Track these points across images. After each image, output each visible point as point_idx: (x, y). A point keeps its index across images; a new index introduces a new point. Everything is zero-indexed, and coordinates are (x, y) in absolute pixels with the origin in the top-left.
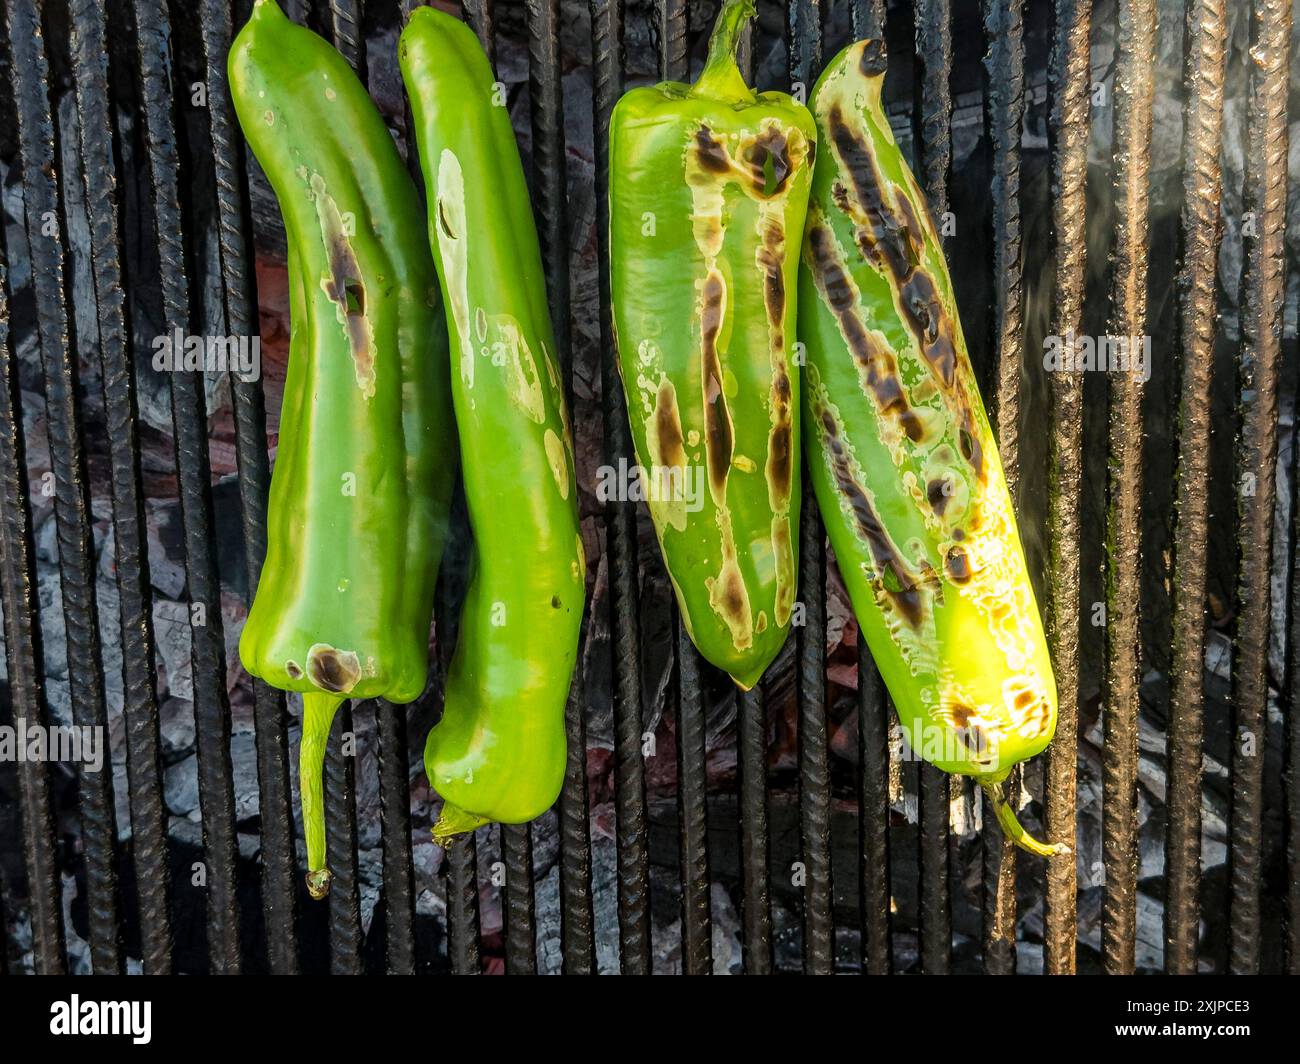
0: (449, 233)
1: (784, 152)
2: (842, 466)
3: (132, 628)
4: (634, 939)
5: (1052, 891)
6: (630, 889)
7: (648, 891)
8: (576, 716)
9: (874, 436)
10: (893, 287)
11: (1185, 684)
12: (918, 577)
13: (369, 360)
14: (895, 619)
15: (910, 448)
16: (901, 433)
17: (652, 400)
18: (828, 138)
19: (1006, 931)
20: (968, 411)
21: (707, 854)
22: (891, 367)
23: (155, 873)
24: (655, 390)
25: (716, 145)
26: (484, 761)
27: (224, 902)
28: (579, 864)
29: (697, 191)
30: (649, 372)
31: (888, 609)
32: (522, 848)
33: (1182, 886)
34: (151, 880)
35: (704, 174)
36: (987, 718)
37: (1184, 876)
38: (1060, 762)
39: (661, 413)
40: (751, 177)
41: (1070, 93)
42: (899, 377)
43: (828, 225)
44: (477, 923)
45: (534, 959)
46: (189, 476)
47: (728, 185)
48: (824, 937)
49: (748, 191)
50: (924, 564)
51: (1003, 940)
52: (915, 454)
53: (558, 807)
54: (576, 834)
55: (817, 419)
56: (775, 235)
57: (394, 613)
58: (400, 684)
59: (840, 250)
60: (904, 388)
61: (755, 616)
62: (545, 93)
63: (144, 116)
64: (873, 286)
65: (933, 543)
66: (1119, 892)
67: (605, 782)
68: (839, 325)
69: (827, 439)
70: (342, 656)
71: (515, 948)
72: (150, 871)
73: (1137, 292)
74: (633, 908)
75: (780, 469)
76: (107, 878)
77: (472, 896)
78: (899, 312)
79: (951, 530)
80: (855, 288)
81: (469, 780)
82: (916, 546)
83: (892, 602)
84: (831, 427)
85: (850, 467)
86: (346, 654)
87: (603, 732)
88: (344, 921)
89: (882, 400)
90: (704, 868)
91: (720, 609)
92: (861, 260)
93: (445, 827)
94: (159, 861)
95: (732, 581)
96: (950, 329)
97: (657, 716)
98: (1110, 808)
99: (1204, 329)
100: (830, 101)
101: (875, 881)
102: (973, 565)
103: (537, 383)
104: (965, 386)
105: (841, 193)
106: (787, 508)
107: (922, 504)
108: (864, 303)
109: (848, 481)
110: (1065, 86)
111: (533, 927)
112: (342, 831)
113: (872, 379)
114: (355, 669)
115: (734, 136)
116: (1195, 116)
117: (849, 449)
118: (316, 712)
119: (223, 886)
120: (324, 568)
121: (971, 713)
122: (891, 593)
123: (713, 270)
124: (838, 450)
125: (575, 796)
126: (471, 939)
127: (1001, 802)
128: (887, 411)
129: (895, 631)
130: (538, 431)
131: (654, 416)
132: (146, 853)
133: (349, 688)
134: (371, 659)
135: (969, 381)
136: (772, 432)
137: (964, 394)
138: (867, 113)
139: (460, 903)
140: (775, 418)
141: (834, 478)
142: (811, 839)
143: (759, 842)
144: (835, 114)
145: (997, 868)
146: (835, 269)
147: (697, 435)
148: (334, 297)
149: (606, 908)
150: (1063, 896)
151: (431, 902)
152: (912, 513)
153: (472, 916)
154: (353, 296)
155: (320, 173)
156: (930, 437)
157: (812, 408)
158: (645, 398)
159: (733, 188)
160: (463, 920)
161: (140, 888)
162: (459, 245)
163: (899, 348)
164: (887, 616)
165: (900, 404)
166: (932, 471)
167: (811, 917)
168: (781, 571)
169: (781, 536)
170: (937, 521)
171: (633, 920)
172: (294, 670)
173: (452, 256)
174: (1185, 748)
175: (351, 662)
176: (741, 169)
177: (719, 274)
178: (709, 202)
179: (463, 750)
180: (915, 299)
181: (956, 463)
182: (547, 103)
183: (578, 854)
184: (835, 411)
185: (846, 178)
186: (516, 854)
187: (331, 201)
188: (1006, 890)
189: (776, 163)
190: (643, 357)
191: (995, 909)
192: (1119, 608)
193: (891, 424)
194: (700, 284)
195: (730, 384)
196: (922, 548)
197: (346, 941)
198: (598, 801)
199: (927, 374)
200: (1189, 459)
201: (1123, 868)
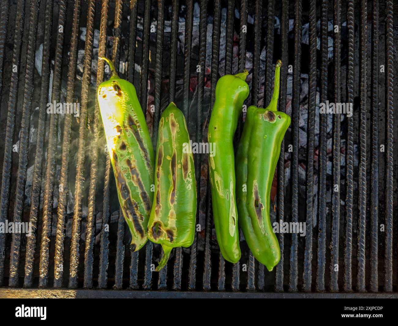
0: (233, 218)
1: (153, 233)
2: (146, 156)
3: (312, 126)
4: (203, 43)
5: (104, 48)
6: (203, 56)
7: (199, 55)
8: (212, 98)
9: (138, 162)
10: (131, 196)
11: (70, 96)
12: (128, 128)
13: (255, 189)
14: (135, 118)
15: (130, 158)
16: (132, 162)
17: (189, 176)
18: (144, 231)
19: (115, 39)
20: (116, 166)
21: (184, 63)
22: (133, 177)
23: (312, 67)
24: (188, 178)
25: (169, 237)
26: (236, 91)
27: (297, 59)
28: (214, 62)
29: (174, 226)
30: (189, 182)
31: (136, 121)
32: (227, 67)
33: (74, 48)
34: (314, 66)
35: (172, 230)
36: (113, 93)
37: (73, 50)
38: (100, 79)
39: (187, 173)
40: (161, 228)
41: (90, 234)
42: (131, 175)
43: (146, 212)
44: (239, 50)
45: (226, 40)
46: (296, 160)
47: (167, 226)
48: (158, 41)
49: (162, 224)
50: (127, 131)
51: (116, 37)
52: (129, 156)
53: (219, 77)
54: (214, 70)
55: (151, 166)
56: (157, 212)
57: (254, 129)
58: (254, 111)
59: (143, 205)
60: (130, 172)
61: (168, 121)
62: (208, 242)
63: (298, 241)
64: (136, 197)
65: (125, 136)
66: (89, 47)
67: (207, 79)
68: (144, 188)
69: (149, 161)
70: (267, 120)
71: (231, 43)
72: (314, 68)
73: (77, 188)
74: (203, 51)
75: (160, 156)
76: (323, 67)
77: (240, 57)
78: (130, 191)
79: (121, 138)
80: (140, 196)
81: (239, 86)
82: (129, 136)
83: (135, 123)
84: (148, 164)
85: (144, 155)
86: (266, 120)
87: (207, 91)
88: (270, 53)
89: (135, 170)
90: (185, 60)
91: (176, 124)
92: (138, 203)
93: (245, 74)
94: (311, 70)
95: (173, 130)
96: (119, 185)
97: (195, 94)
98: (89, 67)
99: (62, 179)
100: (144, 239)
101: (145, 53)
102: (116, 130)
103: (216, 181)
104: (116, 172)
105: (142, 219)
106: (160, 145)
107: (127, 145)
108: (138, 193)
109: (144, 152)
110: (91, 236)
111: (226, 48)
112: (269, 74)
113: (137, 175)
114: (265, 116)
115: (164, 239)
116: (62, 227)
117: (144, 159)
118: (274, 105)
119: (297, 63)
120: (270, 141)
121: (117, 94)
122: (135, 125)
123: (172, 206)
124: (146, 159)
125: (214, 79)
126: (241, 46)
127: (113, 71)
128: (134, 167)
129: (135, 115)
130: (216, 170)
131: (188, 172)
132: (314, 73)
133: (267, 112)
134: (260, 118)
135: (115, 172)
136: (161, 165)
137: (116, 170)
138: (135, 236)
139: (243, 55)
140: (161, 168)
141: (148, 152)
142: (160, 65)
143: (172, 65)
144: (142, 236)
145: (117, 54)
146: (144, 201)
147: (178, 167)
148: (261, 205)
149: (209, 51)
150: (102, 47)
151: (248, 55)
152: (129, 143)
153: (240, 52)
154: (257, 205)
155: (262, 234)
156: (125, 160)
157: (152, 169)
158: (190, 176)
159: (166, 226)
160: (243, 51)
161: (316, 65)
162: (231, 214)
163: (131, 182)
164: (137, 119)
165: (131, 168)
166: (124, 152)
167: (161, 46)
168: (162, 131)
169: (161, 139)
170: (124, 141)
171: (203, 48)
172: (280, 117)
173: (233, 213)
174: (71, 81)
175: (266, 118)
176: (164, 230)
177: (171, 205)
178: (172, 223)
179: (240, 94)
180: (126, 193)
181: (119, 154)
182: (208, 239)
183: (214, 65)
184: (147, 168)
185: (141, 222)
186: (229, 66)
187: (260, 227)
188: (115, 49)
189: (155, 231)
190: (190, 186)
191: (118, 45)
192: (85, 115)
193: (134, 164)
194: (176, 203)
195: (170, 178)
196: (127, 135)
197: (270, 48)
198: (209, 75)
199: (124, 175)
200: (67, 149)
201: (87, 53)
